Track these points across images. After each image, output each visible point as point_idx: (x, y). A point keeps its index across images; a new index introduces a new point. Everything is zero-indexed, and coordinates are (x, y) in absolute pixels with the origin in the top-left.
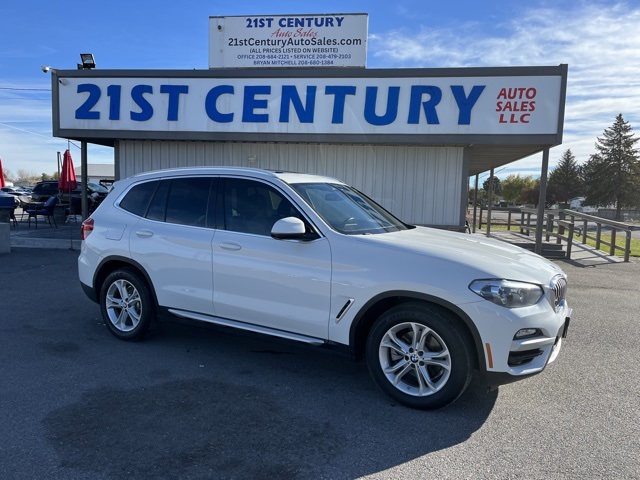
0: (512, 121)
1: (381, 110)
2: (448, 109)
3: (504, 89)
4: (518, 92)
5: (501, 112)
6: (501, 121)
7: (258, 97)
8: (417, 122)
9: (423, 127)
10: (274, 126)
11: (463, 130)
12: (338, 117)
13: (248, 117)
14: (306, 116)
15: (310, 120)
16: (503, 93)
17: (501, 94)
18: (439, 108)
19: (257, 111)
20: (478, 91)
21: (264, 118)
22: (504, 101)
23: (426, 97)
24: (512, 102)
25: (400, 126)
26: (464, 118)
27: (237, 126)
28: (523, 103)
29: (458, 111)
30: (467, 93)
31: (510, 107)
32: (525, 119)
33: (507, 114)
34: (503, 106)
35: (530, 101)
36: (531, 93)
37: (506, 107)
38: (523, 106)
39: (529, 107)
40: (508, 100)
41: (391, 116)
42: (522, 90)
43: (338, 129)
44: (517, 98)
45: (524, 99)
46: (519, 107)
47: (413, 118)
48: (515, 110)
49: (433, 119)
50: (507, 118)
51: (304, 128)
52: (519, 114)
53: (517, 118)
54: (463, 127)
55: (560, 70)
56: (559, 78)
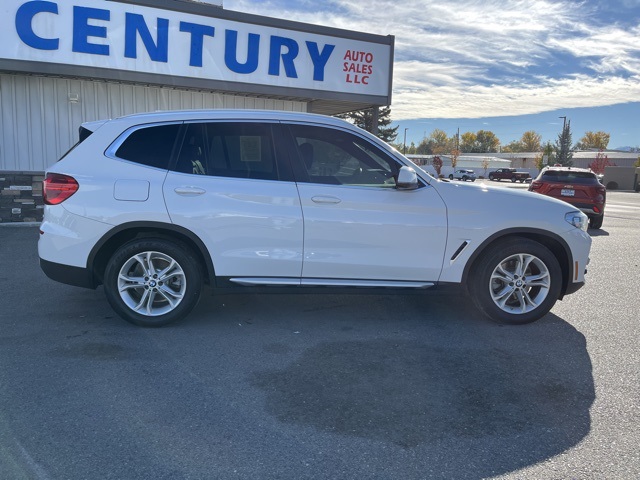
0: (356, 82)
1: (242, 57)
2: (304, 63)
3: (349, 51)
4: (360, 55)
5: (347, 72)
6: (348, 81)
7: (92, 22)
8: (278, 74)
9: (282, 80)
10: (117, 60)
11: (317, 85)
12: (196, 59)
13: (80, 45)
14: (159, 52)
15: (164, 59)
16: (348, 55)
17: (347, 56)
18: (297, 62)
19: (92, 40)
20: (329, 49)
21: (104, 50)
22: (350, 62)
23: (284, 50)
24: (356, 63)
25: (261, 76)
26: (319, 75)
27: (65, 55)
28: (364, 66)
29: (313, 67)
30: (320, 50)
31: (354, 68)
32: (366, 80)
33: (352, 74)
34: (349, 66)
35: (368, 64)
36: (369, 58)
37: (351, 68)
38: (363, 69)
39: (368, 71)
40: (352, 61)
41: (251, 66)
42: (362, 54)
43: (195, 72)
44: (358, 61)
45: (364, 63)
46: (360, 69)
47: (273, 70)
48: (358, 71)
49: (291, 72)
50: (352, 78)
51: (157, 68)
52: (360, 76)
53: (359, 79)
54: (318, 82)
55: (389, 40)
56: (388, 47)
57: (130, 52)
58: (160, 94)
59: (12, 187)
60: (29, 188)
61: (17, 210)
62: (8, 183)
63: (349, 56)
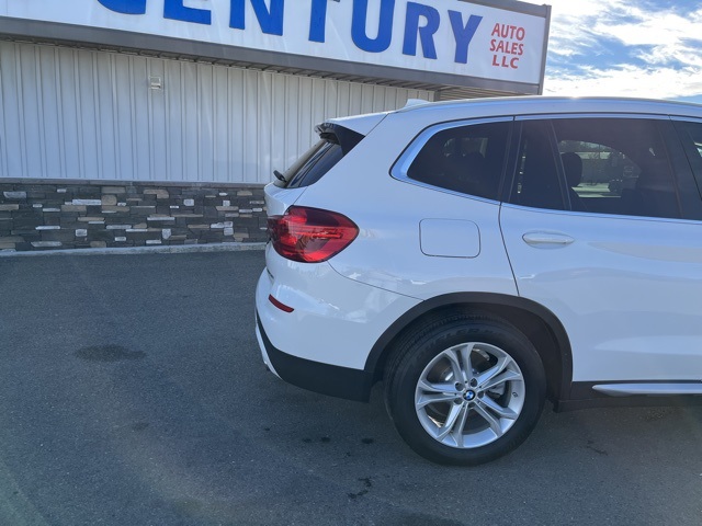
0: (504, 65)
1: (372, 31)
2: (444, 39)
3: (498, 25)
4: (510, 30)
5: (494, 52)
6: (494, 64)
8: (414, 54)
9: (418, 62)
10: (220, 32)
11: (459, 69)
12: (317, 32)
13: (173, 10)
14: (272, 22)
15: (279, 32)
16: (497, 29)
17: (495, 30)
18: (436, 37)
19: (190, 3)
20: (475, 21)
21: (205, 18)
22: (498, 39)
23: (423, 21)
24: (505, 40)
25: (393, 57)
26: (461, 57)
28: (514, 44)
29: (455, 44)
30: (465, 22)
31: (502, 47)
32: (515, 63)
33: (500, 55)
34: (496, 44)
35: (519, 42)
36: (520, 34)
37: (499, 47)
38: (513, 48)
39: (518, 51)
40: (501, 38)
41: (382, 43)
42: (513, 28)
43: (315, 50)
44: (511, 42)
45: (515, 40)
46: (510, 49)
47: (409, 49)
48: (507, 52)
49: (430, 53)
50: (499, 61)
51: (268, 43)
52: (510, 57)
53: (508, 62)
54: (460, 65)
55: (545, 11)
56: (544, 19)
57: (237, 21)
58: (262, 79)
59: (75, 202)
60: (97, 202)
61: (82, 232)
62: (70, 197)
63: (498, 31)
